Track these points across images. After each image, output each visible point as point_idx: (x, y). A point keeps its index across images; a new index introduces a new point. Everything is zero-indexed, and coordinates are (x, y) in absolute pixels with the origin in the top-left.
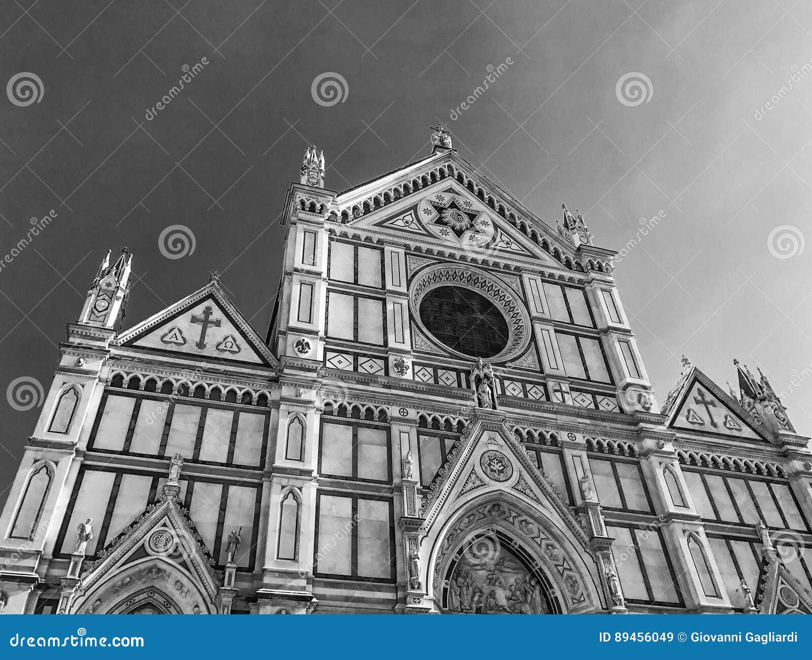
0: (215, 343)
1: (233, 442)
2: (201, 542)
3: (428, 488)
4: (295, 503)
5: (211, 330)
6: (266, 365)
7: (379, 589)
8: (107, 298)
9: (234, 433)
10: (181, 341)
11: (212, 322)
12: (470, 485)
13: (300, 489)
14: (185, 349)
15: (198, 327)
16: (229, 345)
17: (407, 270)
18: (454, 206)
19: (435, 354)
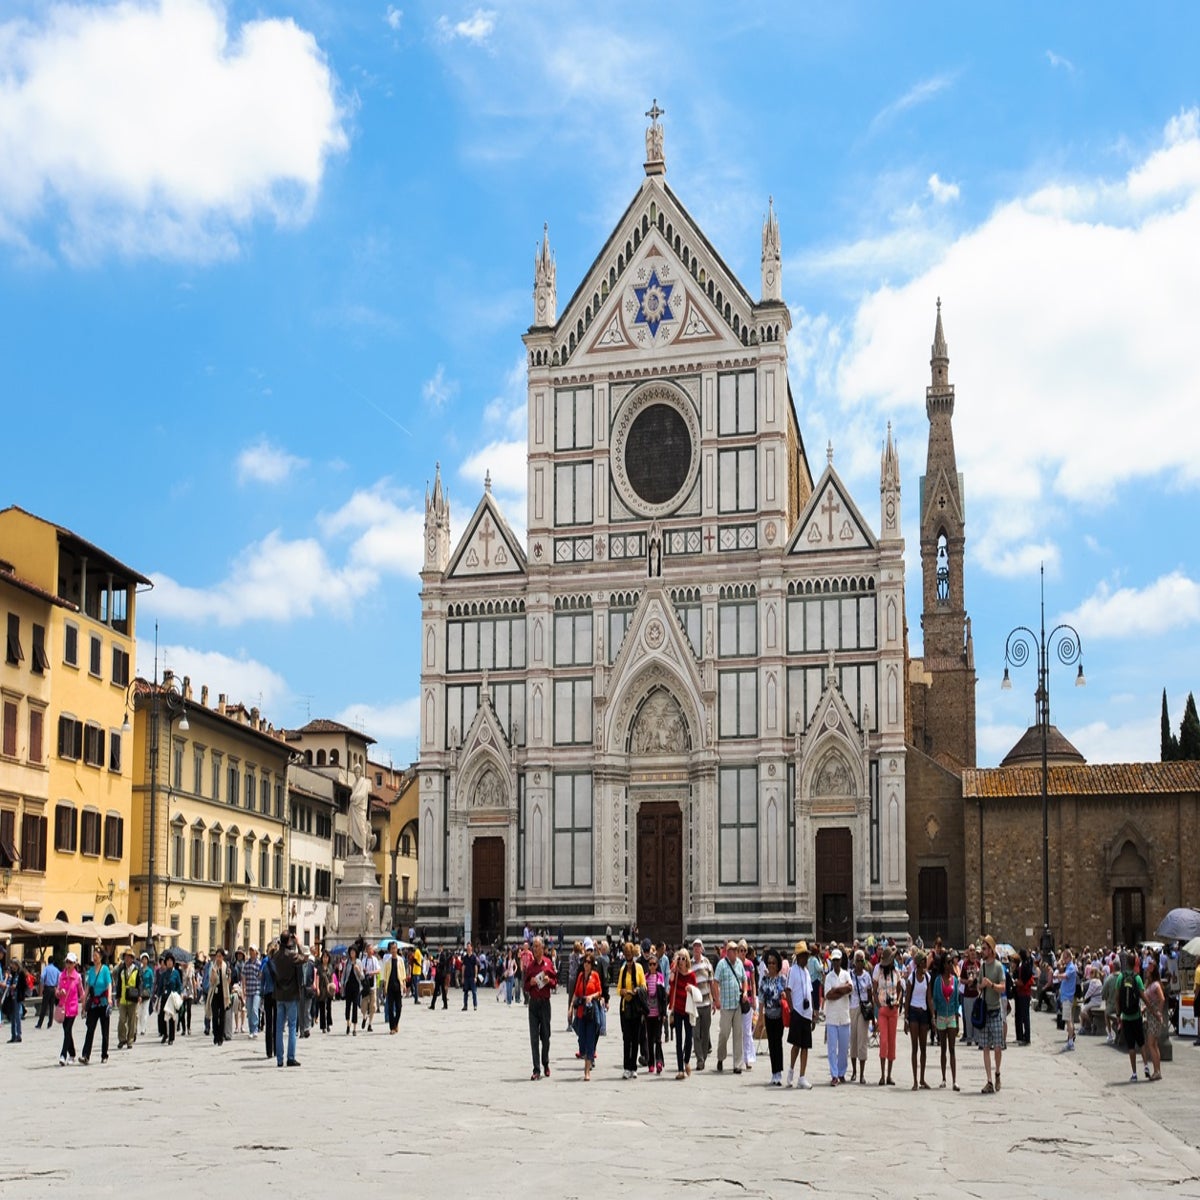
0: (494, 557)
1: (511, 649)
2: (502, 731)
3: (613, 664)
4: (540, 696)
5: (491, 544)
6: (522, 572)
7: (582, 750)
8: (433, 536)
10: (476, 561)
11: (490, 535)
12: (638, 656)
13: (543, 685)
14: (479, 570)
15: (483, 543)
16: (501, 557)
17: (610, 412)
18: (654, 280)
19: (626, 520)
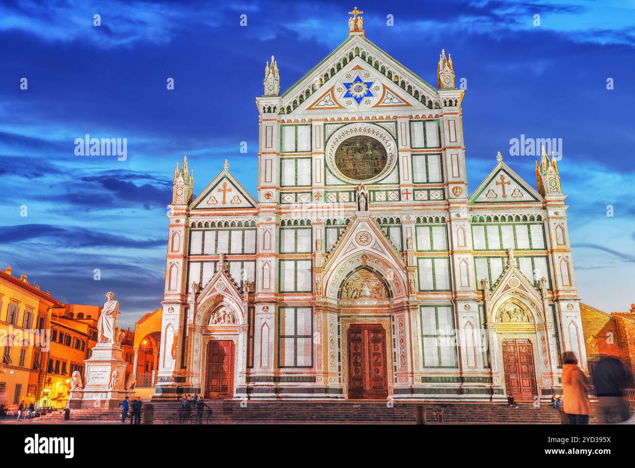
0: (230, 200)
1: (243, 244)
2: (235, 285)
3: (329, 253)
4: (268, 267)
5: (228, 194)
6: (254, 207)
7: (303, 295)
8: (181, 189)
9: (243, 240)
10: (215, 202)
11: (227, 190)
12: (349, 249)
13: (270, 261)
14: (218, 206)
15: (222, 193)
16: (236, 200)
17: (325, 136)
18: (358, 79)
19: (338, 185)
